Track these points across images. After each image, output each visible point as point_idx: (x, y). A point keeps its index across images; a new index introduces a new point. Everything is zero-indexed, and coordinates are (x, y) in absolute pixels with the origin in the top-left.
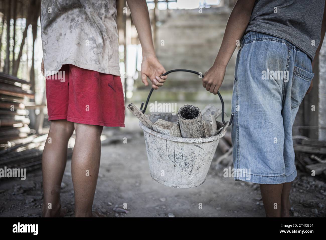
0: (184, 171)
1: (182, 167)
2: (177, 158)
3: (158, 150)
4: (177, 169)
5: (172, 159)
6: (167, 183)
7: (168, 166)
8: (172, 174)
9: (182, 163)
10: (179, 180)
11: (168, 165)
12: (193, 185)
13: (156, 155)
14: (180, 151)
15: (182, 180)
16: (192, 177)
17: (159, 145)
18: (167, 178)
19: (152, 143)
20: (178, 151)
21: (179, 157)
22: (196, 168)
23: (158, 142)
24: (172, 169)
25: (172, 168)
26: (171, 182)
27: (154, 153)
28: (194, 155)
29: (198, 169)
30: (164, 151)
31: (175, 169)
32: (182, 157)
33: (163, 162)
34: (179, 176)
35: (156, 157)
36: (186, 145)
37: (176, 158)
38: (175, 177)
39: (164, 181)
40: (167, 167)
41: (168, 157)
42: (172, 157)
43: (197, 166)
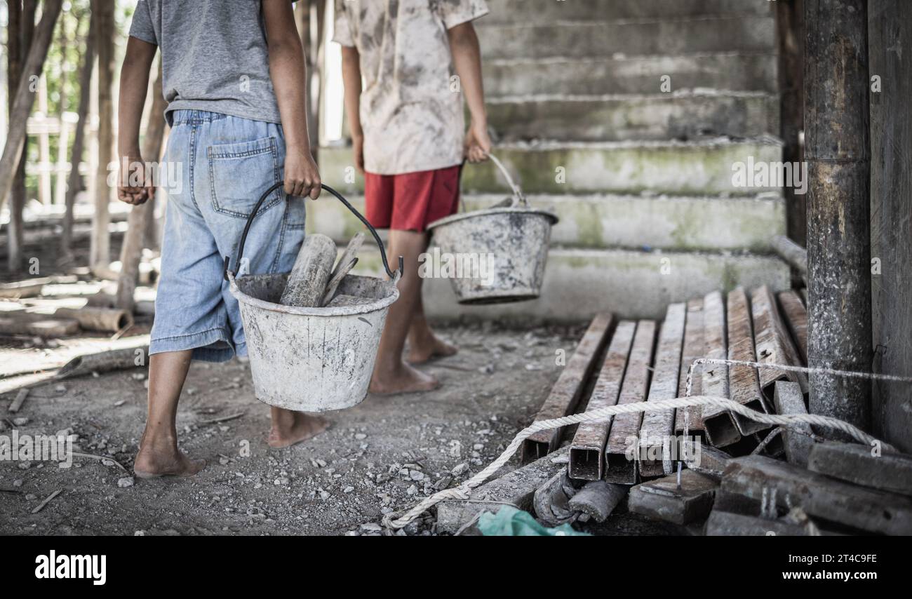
0: (340, 373)
1: (338, 365)
2: (329, 350)
3: (289, 341)
4: (328, 371)
5: (318, 354)
6: (306, 405)
7: (309, 369)
8: (318, 383)
9: (337, 357)
10: (332, 393)
11: (310, 366)
12: (354, 400)
13: (283, 352)
14: (334, 333)
15: (337, 392)
16: (353, 383)
17: (291, 331)
18: (307, 395)
19: (275, 329)
20: (331, 335)
21: (332, 346)
22: (360, 365)
23: (289, 326)
24: (318, 374)
25: (318, 371)
26: (316, 402)
27: (277, 349)
28: (358, 337)
29: (363, 366)
30: (302, 341)
31: (325, 373)
32: (337, 346)
33: (301, 362)
34: (331, 385)
35: (283, 356)
36: (345, 320)
37: (326, 349)
38: (323, 389)
39: (301, 403)
40: (307, 372)
41: (310, 351)
42: (318, 349)
43: (361, 359)
